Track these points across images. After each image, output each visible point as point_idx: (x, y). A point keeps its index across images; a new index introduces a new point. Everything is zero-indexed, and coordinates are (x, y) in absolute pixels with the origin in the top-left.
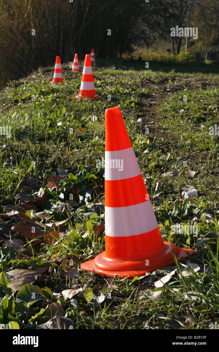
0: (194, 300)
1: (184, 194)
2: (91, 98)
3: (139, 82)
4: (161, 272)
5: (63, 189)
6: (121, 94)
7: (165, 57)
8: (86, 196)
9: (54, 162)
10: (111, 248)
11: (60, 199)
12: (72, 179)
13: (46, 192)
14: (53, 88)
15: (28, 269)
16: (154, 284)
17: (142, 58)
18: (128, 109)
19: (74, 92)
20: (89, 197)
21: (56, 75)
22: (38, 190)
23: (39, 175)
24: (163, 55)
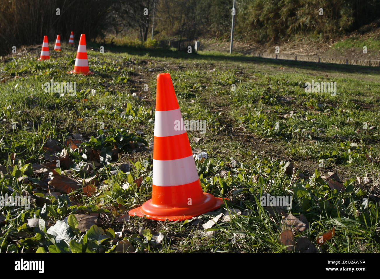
0: (242, 238)
1: (195, 156)
2: (86, 74)
3: (122, 62)
4: (206, 216)
5: (85, 150)
6: (111, 71)
7: (134, 43)
8: (106, 157)
9: (68, 127)
10: (159, 196)
11: (83, 159)
12: (94, 141)
13: (68, 152)
14: (48, 63)
15: (85, 214)
16: (202, 226)
17: (114, 43)
18: (121, 84)
19: (68, 68)
20: (109, 157)
21: (43, 53)
22: (60, 151)
23: (58, 138)
24: (133, 41)
